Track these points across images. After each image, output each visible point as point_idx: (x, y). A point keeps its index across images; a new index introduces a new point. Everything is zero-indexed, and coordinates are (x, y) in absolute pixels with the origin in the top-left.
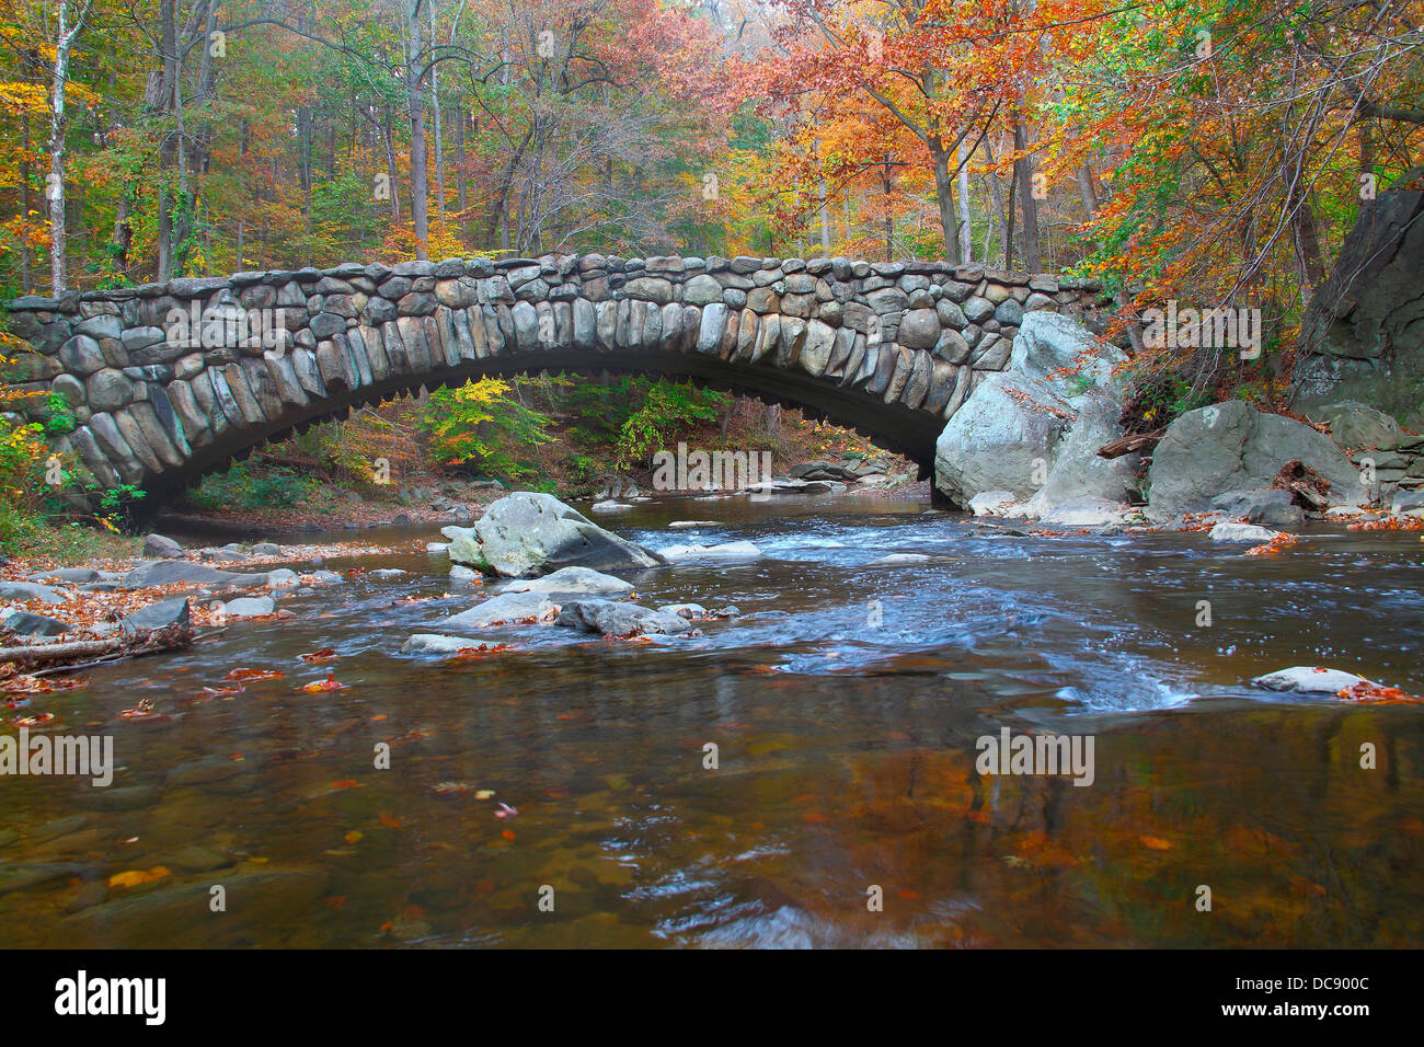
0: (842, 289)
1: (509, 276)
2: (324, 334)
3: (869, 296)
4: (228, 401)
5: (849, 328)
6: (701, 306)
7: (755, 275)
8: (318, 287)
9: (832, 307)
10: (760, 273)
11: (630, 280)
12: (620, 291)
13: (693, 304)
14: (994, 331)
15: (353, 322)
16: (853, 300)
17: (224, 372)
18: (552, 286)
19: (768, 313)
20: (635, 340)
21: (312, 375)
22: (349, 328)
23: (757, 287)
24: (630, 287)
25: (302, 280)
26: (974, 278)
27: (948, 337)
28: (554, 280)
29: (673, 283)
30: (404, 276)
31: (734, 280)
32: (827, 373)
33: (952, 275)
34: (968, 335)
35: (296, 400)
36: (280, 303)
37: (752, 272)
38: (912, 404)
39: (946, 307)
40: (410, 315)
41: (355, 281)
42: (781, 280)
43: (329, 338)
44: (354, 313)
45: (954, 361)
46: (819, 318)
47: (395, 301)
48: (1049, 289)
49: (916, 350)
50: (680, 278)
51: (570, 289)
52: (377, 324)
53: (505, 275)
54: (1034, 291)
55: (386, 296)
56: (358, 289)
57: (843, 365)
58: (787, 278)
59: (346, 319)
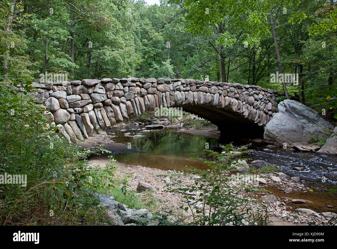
0: (240, 91)
1: (174, 84)
2: (129, 99)
3: (243, 93)
4: (101, 120)
5: (240, 100)
6: (214, 94)
7: (224, 87)
8: (127, 84)
9: (238, 95)
10: (225, 86)
11: (200, 86)
12: (198, 89)
13: (213, 93)
14: (263, 102)
15: (136, 95)
16: (241, 94)
17: (100, 110)
18: (184, 87)
19: (226, 96)
20: (202, 102)
21: (126, 111)
22: (135, 97)
23: (224, 89)
24: (200, 88)
25: (122, 82)
26: (260, 90)
27: (256, 103)
28: (185, 85)
29: (208, 88)
30: (150, 83)
31: (220, 88)
32: (236, 111)
33: (256, 88)
34: (259, 102)
35: (121, 119)
36: (116, 89)
37: (223, 86)
38: (250, 118)
39: (256, 96)
40: (151, 94)
41: (138, 83)
42: (228, 88)
43: (130, 100)
44: (137, 93)
45: (256, 108)
46: (235, 98)
47: (147, 89)
48: (271, 92)
49: (250, 105)
50: (210, 87)
51: (188, 88)
52: (143, 96)
53: (173, 84)
54: (268, 93)
55: (145, 88)
56: (137, 86)
57: (239, 109)
58: (230, 88)
59: (134, 94)
